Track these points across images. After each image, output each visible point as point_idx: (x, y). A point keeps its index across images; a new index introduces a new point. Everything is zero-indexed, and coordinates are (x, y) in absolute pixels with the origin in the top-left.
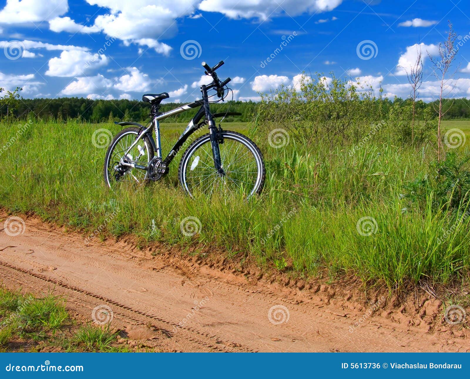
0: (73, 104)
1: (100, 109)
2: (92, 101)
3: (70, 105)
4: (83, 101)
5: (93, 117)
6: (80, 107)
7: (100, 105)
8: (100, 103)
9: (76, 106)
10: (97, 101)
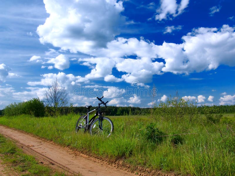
0: (110, 108)
1: (120, 110)
2: (117, 107)
3: (109, 109)
4: (114, 107)
5: (117, 113)
6: (112, 110)
7: (120, 109)
8: (120, 108)
9: (111, 109)
10: (119, 107)
